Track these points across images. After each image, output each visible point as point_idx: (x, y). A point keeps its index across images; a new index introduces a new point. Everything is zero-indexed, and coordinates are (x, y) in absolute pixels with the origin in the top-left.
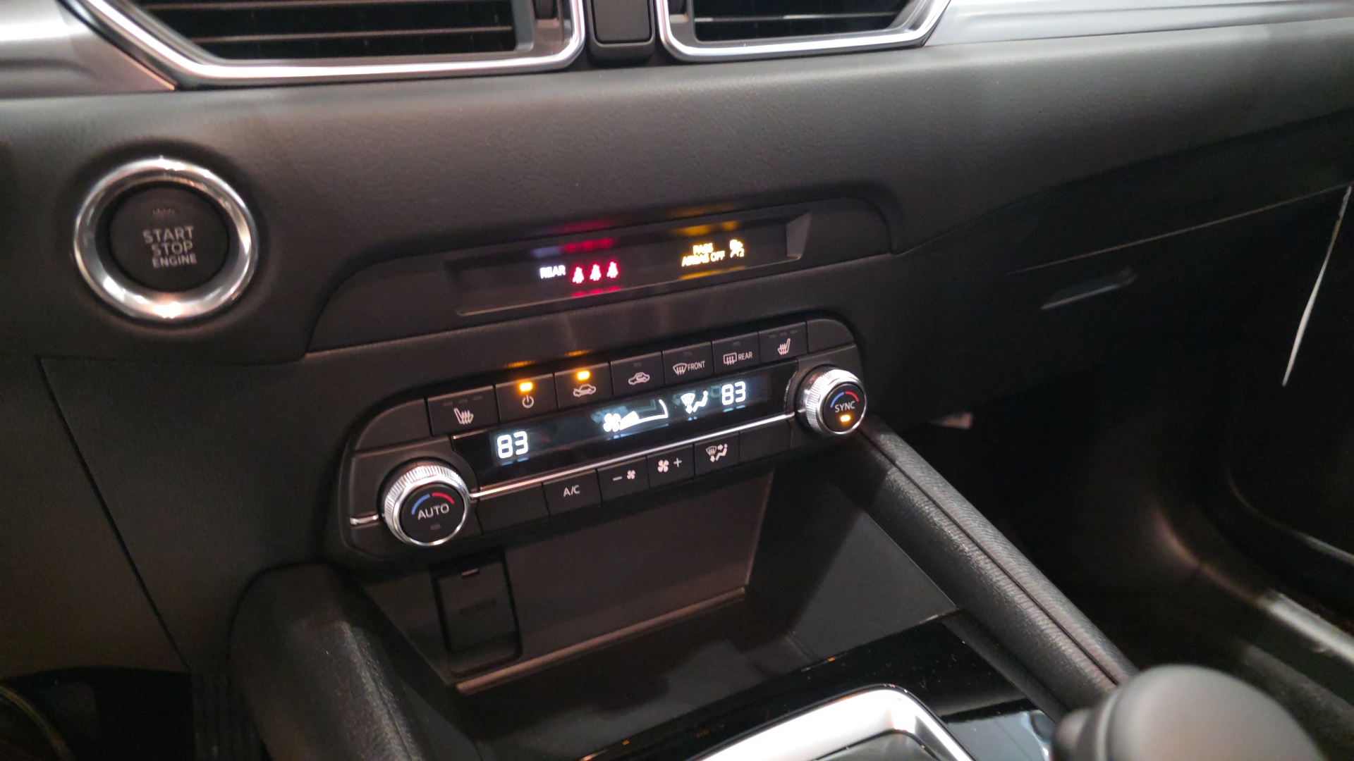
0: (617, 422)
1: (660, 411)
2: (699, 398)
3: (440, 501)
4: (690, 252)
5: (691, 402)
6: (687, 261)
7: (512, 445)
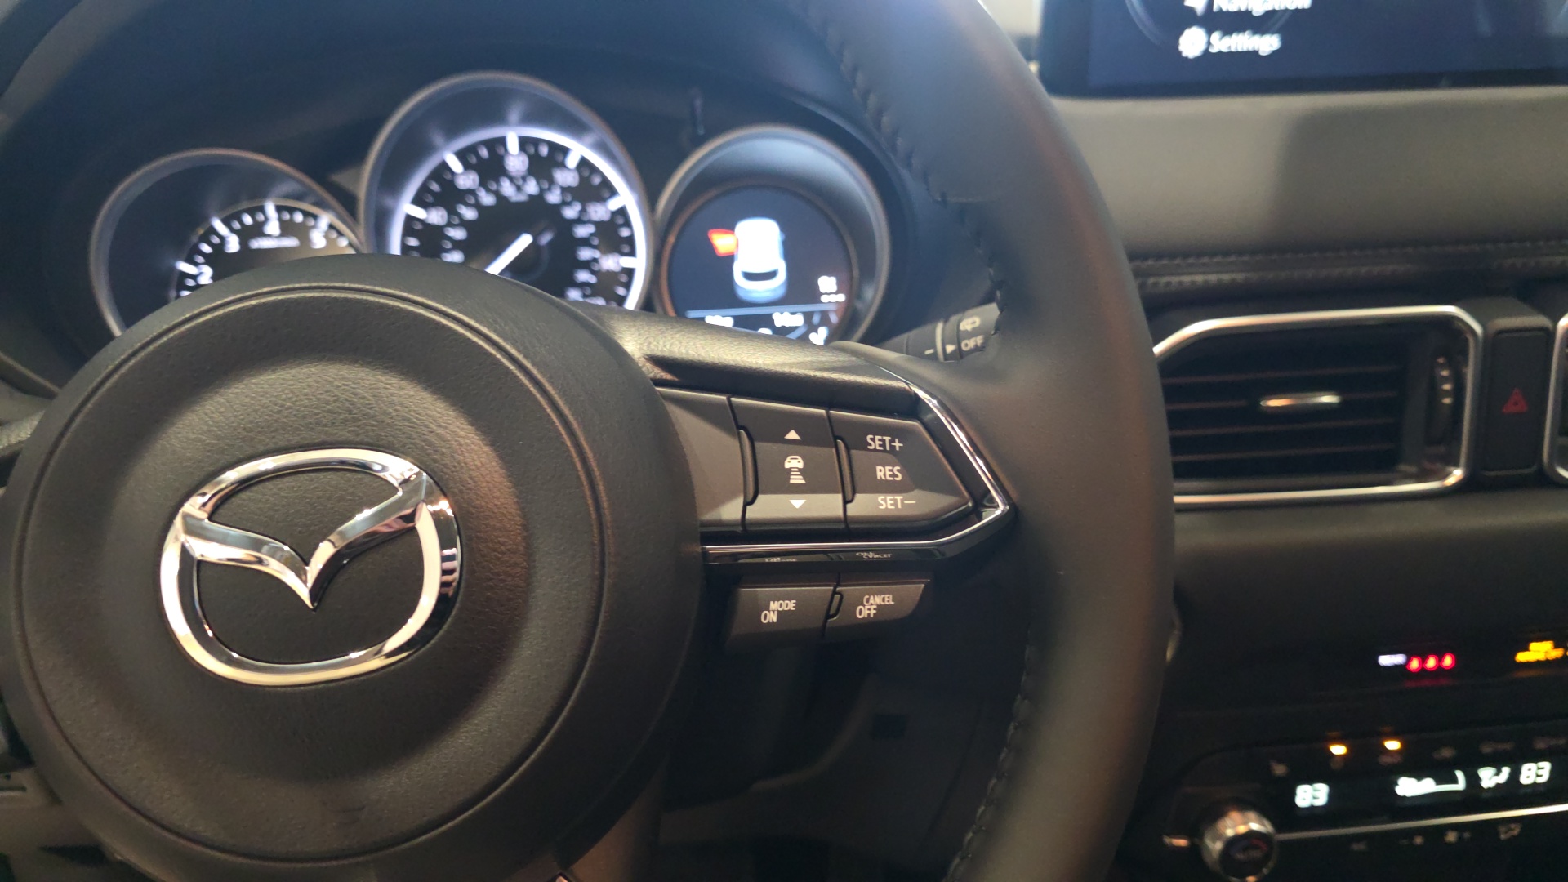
0: (1408, 787)
1: (1455, 781)
2: (1498, 773)
4: (1526, 649)
5: (1489, 778)
6: (1522, 657)
7: (1311, 795)
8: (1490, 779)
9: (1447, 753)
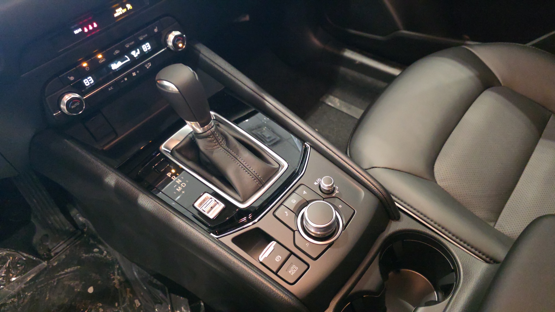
0: (115, 66)
1: (127, 59)
2: (137, 52)
3: (76, 102)
4: (115, 12)
6: (116, 15)
7: (88, 81)
8: (136, 54)
9: (117, 52)
